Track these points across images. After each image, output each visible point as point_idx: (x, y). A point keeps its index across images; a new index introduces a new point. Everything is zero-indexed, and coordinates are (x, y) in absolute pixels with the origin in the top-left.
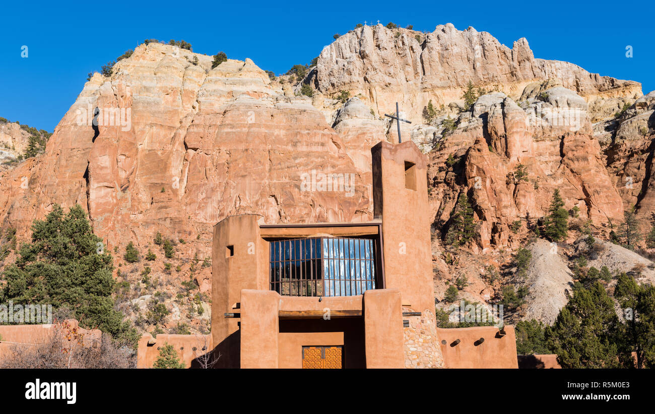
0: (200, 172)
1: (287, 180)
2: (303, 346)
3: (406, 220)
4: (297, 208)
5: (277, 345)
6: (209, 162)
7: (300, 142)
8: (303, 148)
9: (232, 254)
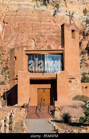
0: (9, 31)
1: (38, 34)
2: (38, 89)
3: (72, 48)
4: (41, 43)
5: (29, 88)
6: (12, 27)
7: (42, 21)
8: (43, 23)
9: (16, 59)
